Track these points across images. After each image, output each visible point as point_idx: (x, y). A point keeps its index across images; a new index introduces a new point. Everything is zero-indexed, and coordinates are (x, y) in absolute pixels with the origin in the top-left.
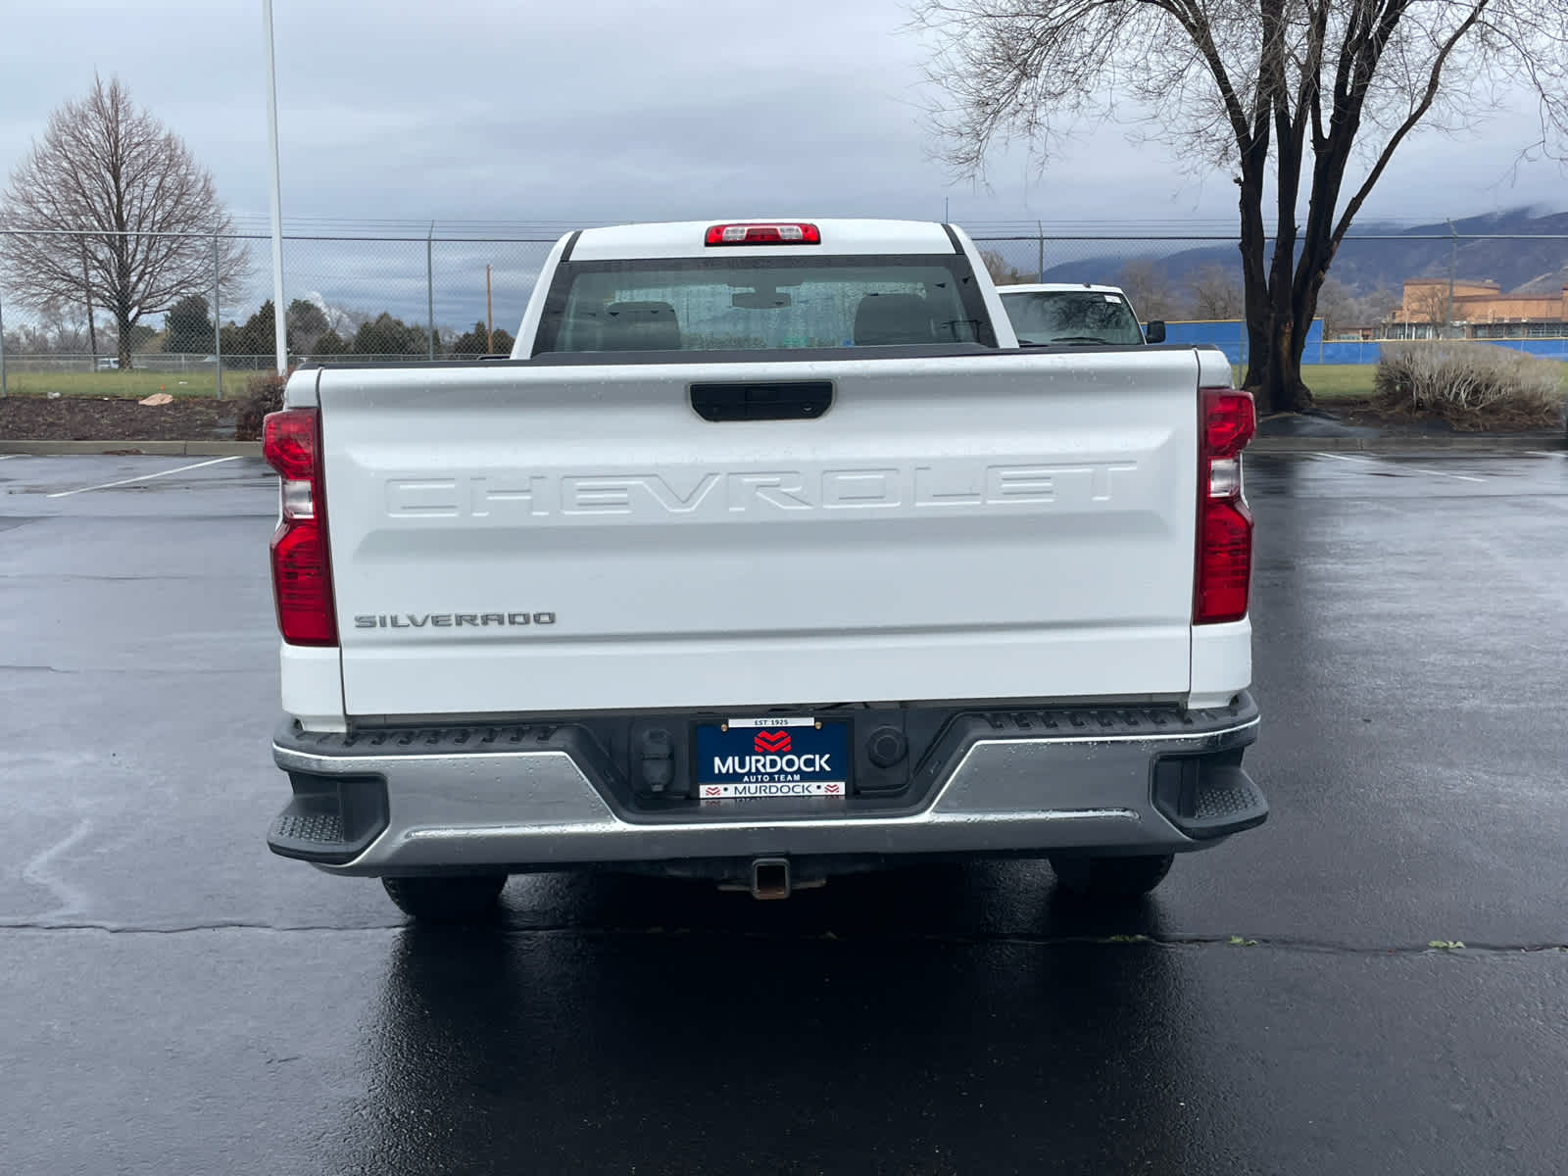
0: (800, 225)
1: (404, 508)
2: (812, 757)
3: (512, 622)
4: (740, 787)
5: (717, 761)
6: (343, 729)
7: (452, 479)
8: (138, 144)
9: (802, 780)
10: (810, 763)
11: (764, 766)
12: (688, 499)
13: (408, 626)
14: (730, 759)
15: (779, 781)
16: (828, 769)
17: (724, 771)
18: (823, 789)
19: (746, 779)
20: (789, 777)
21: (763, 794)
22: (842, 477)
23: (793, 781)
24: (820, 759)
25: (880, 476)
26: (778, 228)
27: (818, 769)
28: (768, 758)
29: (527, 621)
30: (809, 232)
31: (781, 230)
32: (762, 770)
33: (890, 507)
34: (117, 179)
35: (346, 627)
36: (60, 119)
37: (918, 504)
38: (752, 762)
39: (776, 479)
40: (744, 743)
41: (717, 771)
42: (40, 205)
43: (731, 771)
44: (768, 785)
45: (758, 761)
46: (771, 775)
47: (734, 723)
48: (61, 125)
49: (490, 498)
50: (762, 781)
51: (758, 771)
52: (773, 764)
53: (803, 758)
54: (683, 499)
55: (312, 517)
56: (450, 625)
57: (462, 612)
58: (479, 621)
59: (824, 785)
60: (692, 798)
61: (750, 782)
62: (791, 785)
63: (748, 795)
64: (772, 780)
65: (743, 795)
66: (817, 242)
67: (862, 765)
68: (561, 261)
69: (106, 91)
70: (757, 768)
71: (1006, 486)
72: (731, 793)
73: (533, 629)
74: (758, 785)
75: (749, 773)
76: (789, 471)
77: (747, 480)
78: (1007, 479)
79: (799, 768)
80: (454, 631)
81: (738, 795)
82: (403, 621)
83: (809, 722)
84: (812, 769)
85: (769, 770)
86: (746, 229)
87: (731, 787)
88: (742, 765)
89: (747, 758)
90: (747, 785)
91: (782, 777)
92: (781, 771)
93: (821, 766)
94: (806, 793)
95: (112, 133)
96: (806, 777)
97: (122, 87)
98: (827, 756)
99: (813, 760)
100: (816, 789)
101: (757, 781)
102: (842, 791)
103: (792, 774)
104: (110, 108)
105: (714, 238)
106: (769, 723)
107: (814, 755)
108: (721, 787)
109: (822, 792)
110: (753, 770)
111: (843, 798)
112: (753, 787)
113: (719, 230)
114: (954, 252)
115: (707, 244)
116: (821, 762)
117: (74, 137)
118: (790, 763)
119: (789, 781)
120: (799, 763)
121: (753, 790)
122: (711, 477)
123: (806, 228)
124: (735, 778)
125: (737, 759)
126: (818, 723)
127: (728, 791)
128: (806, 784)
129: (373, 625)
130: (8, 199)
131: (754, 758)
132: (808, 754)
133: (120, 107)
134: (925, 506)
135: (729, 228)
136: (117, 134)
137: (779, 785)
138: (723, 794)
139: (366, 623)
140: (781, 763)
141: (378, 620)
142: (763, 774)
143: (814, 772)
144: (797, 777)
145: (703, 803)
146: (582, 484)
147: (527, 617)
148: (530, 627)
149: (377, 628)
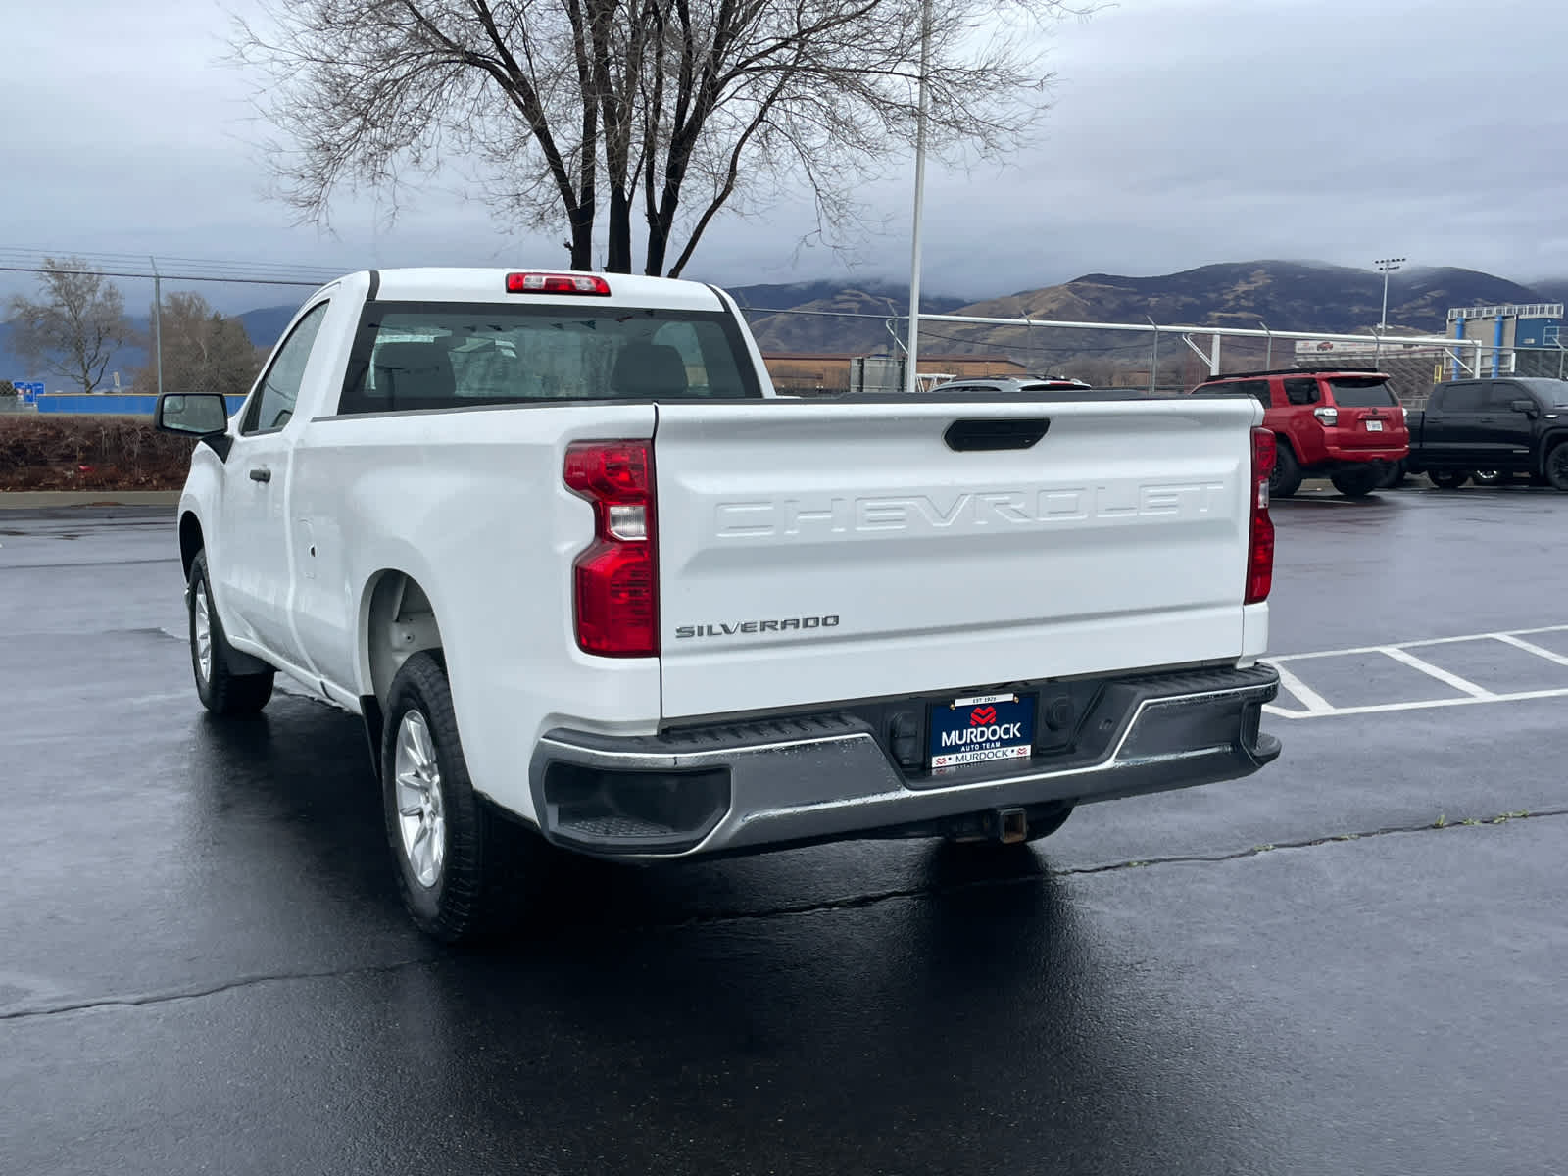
0: (592, 277)
1: (730, 528)
2: (1007, 726)
3: (806, 625)
4: (960, 755)
5: (944, 735)
6: (656, 732)
7: (767, 502)
9: (1001, 746)
10: (1007, 731)
11: (976, 737)
12: (947, 514)
13: (720, 634)
14: (953, 733)
15: (986, 749)
16: (1019, 735)
17: (948, 744)
18: (1016, 752)
19: (963, 749)
21: (976, 760)
22: (1050, 496)
23: (996, 748)
24: (1014, 728)
25: (1073, 495)
26: (572, 280)
27: (1012, 736)
28: (980, 729)
29: (816, 624)
30: (600, 285)
31: (574, 282)
32: (975, 741)
33: (1080, 519)
35: (668, 638)
37: (1099, 516)
39: (1007, 498)
40: (964, 719)
41: (943, 745)
43: (953, 743)
44: (979, 752)
45: (972, 733)
46: (980, 743)
47: (959, 702)
49: (801, 517)
50: (975, 750)
51: (972, 742)
52: (982, 733)
53: (1003, 727)
54: (944, 514)
55: (644, 538)
56: (755, 631)
58: (779, 627)
59: (1016, 748)
60: (926, 767)
61: (967, 751)
62: (994, 751)
63: (965, 762)
64: (981, 748)
65: (962, 762)
66: (608, 294)
67: (1043, 730)
68: (367, 300)
70: (971, 739)
71: (1152, 501)
72: (953, 762)
73: (821, 631)
74: (972, 753)
75: (966, 744)
76: (1015, 491)
77: (988, 498)
78: (1153, 496)
80: (759, 636)
81: (958, 763)
82: (717, 629)
83: (1009, 697)
85: (979, 740)
86: (542, 278)
87: (953, 756)
88: (961, 739)
89: (965, 731)
90: (965, 754)
91: (988, 744)
92: (988, 740)
93: (1014, 734)
94: (1005, 757)
96: (1004, 743)
98: (1018, 725)
99: (1009, 729)
100: (1012, 752)
101: (971, 750)
102: (1029, 753)
103: (994, 741)
105: (515, 285)
106: (983, 700)
107: (1010, 724)
108: (946, 757)
109: (1015, 755)
110: (969, 741)
111: (1030, 758)
112: (968, 754)
113: (519, 278)
114: (723, 310)
115: (509, 291)
116: (1014, 730)
118: (994, 733)
119: (993, 748)
120: (1000, 732)
121: (968, 758)
122: (962, 497)
123: (597, 280)
124: (955, 749)
125: (957, 732)
126: (1016, 698)
127: (951, 760)
128: (1005, 749)
129: (691, 634)
131: (969, 730)
132: (1004, 724)
134: (1102, 517)
135: (527, 277)
137: (986, 752)
138: (948, 763)
139: (685, 633)
140: (988, 733)
141: (696, 629)
142: (975, 744)
143: (1009, 738)
144: (998, 744)
145: (934, 772)
146: (870, 504)
147: (817, 620)
148: (820, 628)
149: (695, 637)
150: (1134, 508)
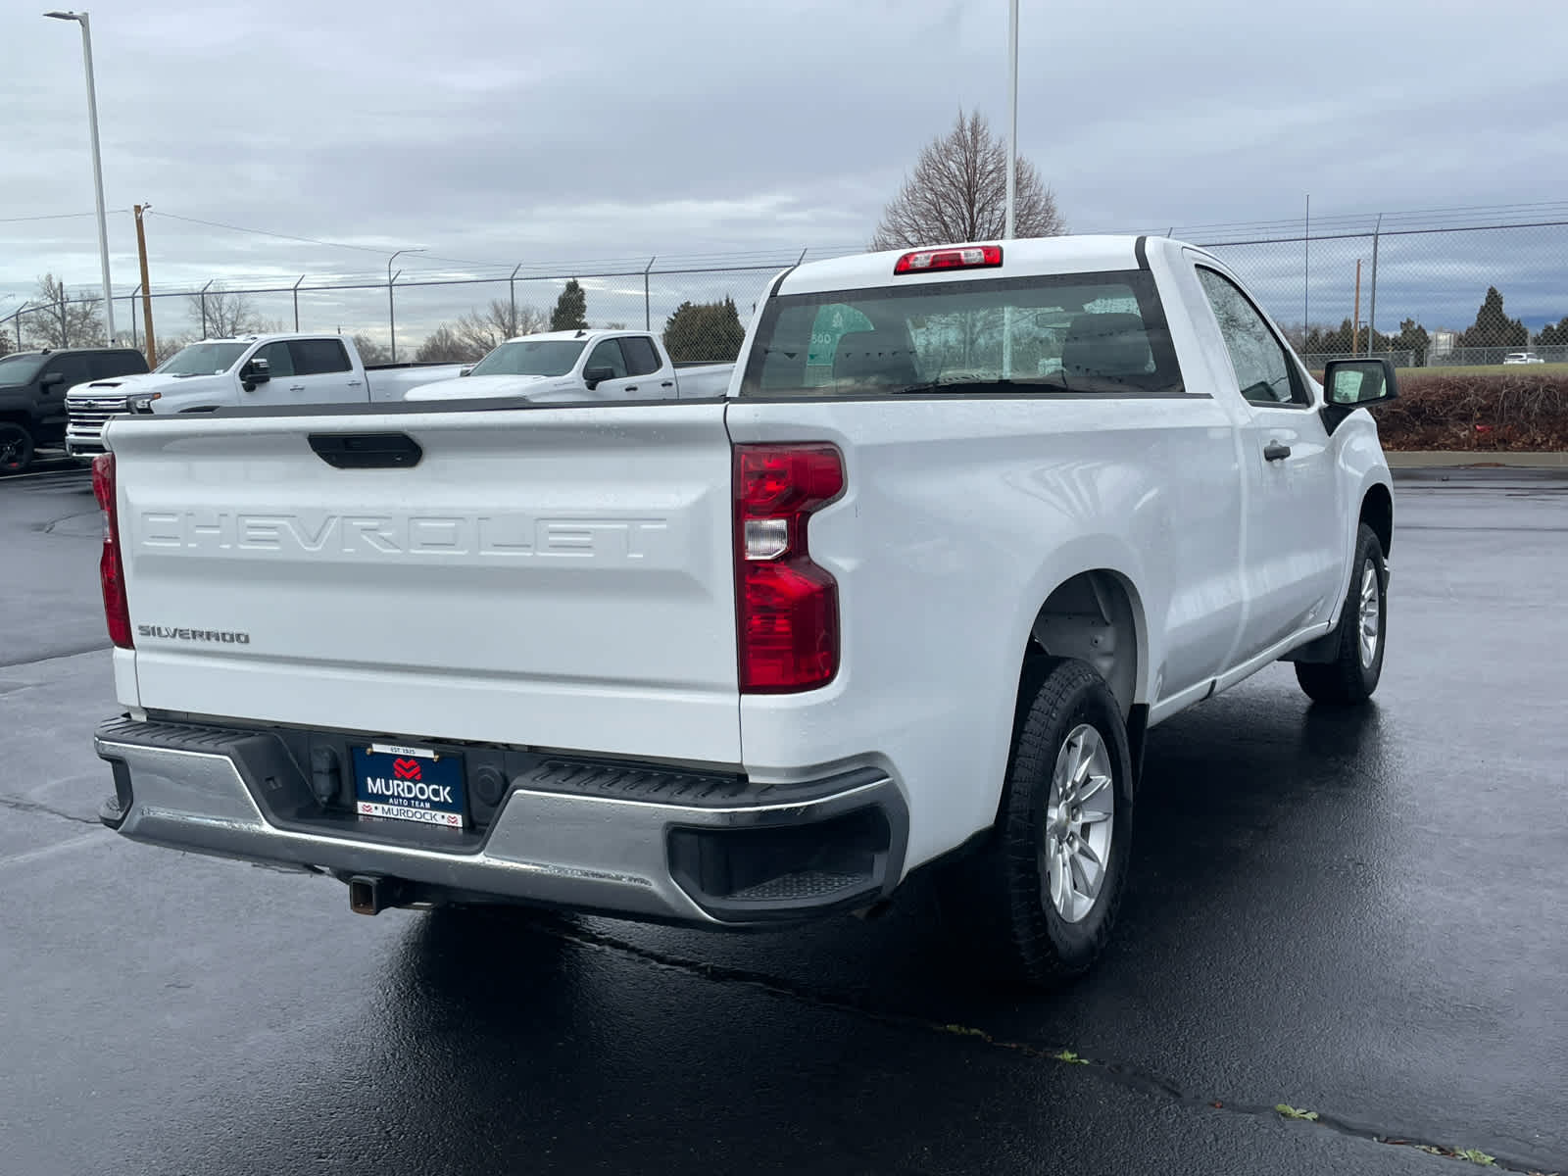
0: (982, 248)
1: (153, 537)
2: (437, 787)
3: (225, 640)
4: (386, 807)
5: (369, 779)
6: (144, 719)
7: (173, 515)
8: (991, 172)
9: (430, 809)
10: (436, 793)
11: (403, 790)
12: (319, 534)
13: (166, 636)
14: (378, 780)
15: (415, 807)
16: (450, 801)
17: (375, 791)
18: (446, 819)
19: (391, 801)
20: (422, 805)
21: (403, 817)
22: (423, 524)
23: (425, 808)
24: (444, 789)
25: (452, 524)
26: (962, 253)
27: (442, 800)
28: (406, 783)
29: (232, 640)
30: (992, 255)
31: (966, 255)
32: (403, 795)
33: (457, 555)
34: (971, 204)
35: (136, 636)
36: (930, 156)
37: (482, 553)
38: (395, 786)
39: (374, 524)
40: (387, 767)
41: (370, 791)
42: (907, 235)
43: (380, 792)
44: (406, 809)
45: (398, 785)
46: (408, 799)
47: (377, 748)
48: (929, 161)
49: (198, 531)
50: (403, 806)
51: (399, 797)
52: (410, 790)
53: (431, 787)
54: (313, 535)
55: (111, 541)
56: (189, 638)
57: (196, 628)
58: (205, 637)
59: (447, 815)
60: (353, 813)
61: (394, 805)
62: (423, 811)
63: (392, 816)
64: (409, 805)
65: (388, 816)
66: (999, 264)
67: (476, 804)
68: (771, 296)
69: (968, 125)
70: (398, 793)
71: (553, 539)
72: (379, 813)
73: (236, 647)
74: (399, 808)
75: (393, 796)
76: (383, 516)
77: (356, 523)
78: (553, 532)
79: (429, 797)
80: (192, 644)
81: (385, 815)
82: (164, 633)
83: (429, 754)
84: (437, 799)
85: (407, 795)
86: (933, 254)
87: (380, 806)
88: (388, 789)
89: (391, 782)
90: (391, 807)
91: (417, 803)
92: (416, 798)
93: (444, 797)
94: (434, 821)
95: (970, 165)
96: (435, 806)
97: (981, 121)
98: (448, 789)
99: (439, 790)
100: (442, 819)
101: (399, 805)
102: (460, 824)
103: (424, 801)
104: (970, 139)
105: (903, 268)
106: (401, 751)
107: (439, 785)
108: (373, 805)
109: (445, 822)
110: (396, 794)
111: (461, 831)
112: (395, 808)
113: (905, 257)
114: (1138, 268)
115: (896, 273)
116: (445, 794)
117: (939, 171)
118: (422, 791)
119: (422, 808)
120: (429, 792)
121: (395, 813)
122: (331, 519)
123: (987, 250)
124: (382, 799)
125: (383, 780)
126: (437, 757)
127: (377, 810)
128: (434, 813)
129: (148, 634)
130: (883, 231)
131: (396, 782)
132: (433, 784)
133: (980, 138)
135: (918, 256)
136: (975, 161)
137: (414, 810)
138: (374, 813)
139: (146, 631)
140: (416, 790)
141: (151, 629)
142: (403, 798)
143: (439, 802)
144: (428, 805)
145: (361, 818)
146: (249, 521)
147: (232, 636)
148: (231, 642)
149: (152, 636)
150: (528, 546)
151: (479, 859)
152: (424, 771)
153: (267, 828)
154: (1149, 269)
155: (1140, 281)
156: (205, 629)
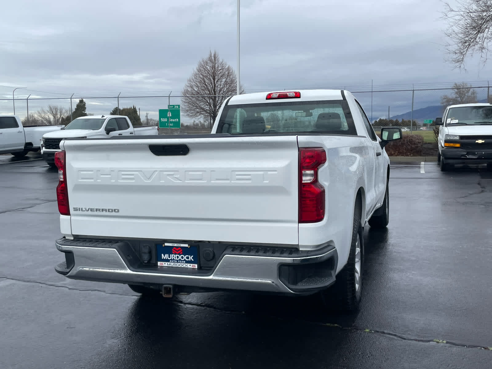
0: (294, 92)
1: (82, 178)
2: (188, 256)
3: (109, 211)
4: (169, 263)
5: (163, 255)
6: (72, 238)
7: (92, 171)
8: (220, 70)
9: (186, 263)
10: (188, 258)
11: (175, 258)
13: (85, 211)
14: (166, 255)
15: (179, 263)
16: (193, 260)
17: (165, 258)
18: (191, 266)
19: (170, 261)
20: (182, 262)
21: (175, 266)
22: (190, 173)
23: (183, 263)
24: (191, 257)
25: (201, 173)
26: (288, 93)
27: (190, 260)
28: (176, 255)
29: (112, 211)
30: (297, 94)
31: (289, 94)
32: (175, 259)
33: (203, 182)
34: (214, 79)
35: (72, 211)
36: (201, 63)
37: (212, 182)
38: (172, 256)
39: (172, 173)
40: (170, 251)
41: (163, 258)
42: (194, 88)
43: (166, 258)
44: (176, 263)
45: (173, 256)
46: (177, 260)
47: (166, 244)
48: (201, 65)
49: (102, 176)
50: (175, 262)
51: (174, 259)
52: (178, 257)
54: (148, 178)
55: (63, 180)
56: (94, 211)
58: (101, 210)
59: (191, 265)
60: (156, 265)
61: (171, 262)
62: (183, 264)
63: (171, 266)
64: (177, 262)
65: (169, 266)
66: (300, 97)
67: (202, 260)
68: (225, 105)
69: (213, 55)
70: (173, 258)
71: (238, 177)
72: (166, 265)
73: (114, 214)
74: (174, 263)
75: (171, 260)
76: (176, 171)
77: (165, 173)
78: (237, 175)
79: (185, 259)
80: (96, 213)
81: (168, 266)
82: (84, 209)
83: (186, 245)
84: (188, 260)
85: (177, 259)
86: (278, 94)
87: (166, 263)
88: (169, 257)
89: (171, 255)
90: (171, 263)
91: (180, 261)
92: (180, 260)
93: (191, 259)
94: (187, 267)
95: (214, 67)
96: (187, 262)
97: (217, 54)
98: (192, 256)
99: (189, 257)
100: (190, 266)
101: (173, 262)
102: (196, 267)
103: (183, 261)
104: (213, 59)
105: (269, 97)
106: (176, 245)
107: (189, 255)
108: (164, 263)
109: (191, 267)
110: (172, 259)
111: (197, 269)
112: (172, 263)
113: (270, 94)
114: (343, 99)
115: (267, 99)
116: (191, 258)
117: (204, 69)
118: (182, 257)
119: (182, 263)
120: (185, 258)
121: (172, 265)
122: (155, 172)
123: (296, 93)
124: (167, 261)
125: (168, 255)
126: (189, 246)
127: (165, 264)
128: (187, 264)
129: (77, 210)
130: (186, 86)
131: (172, 255)
132: (187, 255)
133: (216, 59)
134: (214, 182)
135: (273, 94)
136: (215, 67)
137: (179, 264)
138: (164, 265)
139: (76, 209)
140: (180, 257)
141: (78, 209)
142: (175, 260)
143: (189, 260)
144: (184, 262)
145: (159, 267)
146: (123, 173)
147: (112, 210)
148: (113, 213)
149: (78, 211)
150: (229, 179)
151: (211, 277)
152: (184, 251)
153: (129, 271)
154: (346, 100)
155: (343, 103)
156: (101, 208)
